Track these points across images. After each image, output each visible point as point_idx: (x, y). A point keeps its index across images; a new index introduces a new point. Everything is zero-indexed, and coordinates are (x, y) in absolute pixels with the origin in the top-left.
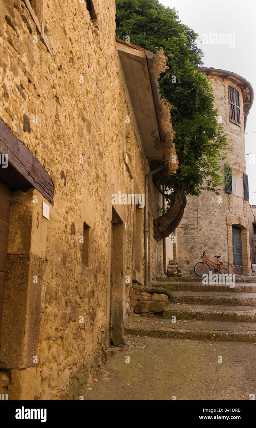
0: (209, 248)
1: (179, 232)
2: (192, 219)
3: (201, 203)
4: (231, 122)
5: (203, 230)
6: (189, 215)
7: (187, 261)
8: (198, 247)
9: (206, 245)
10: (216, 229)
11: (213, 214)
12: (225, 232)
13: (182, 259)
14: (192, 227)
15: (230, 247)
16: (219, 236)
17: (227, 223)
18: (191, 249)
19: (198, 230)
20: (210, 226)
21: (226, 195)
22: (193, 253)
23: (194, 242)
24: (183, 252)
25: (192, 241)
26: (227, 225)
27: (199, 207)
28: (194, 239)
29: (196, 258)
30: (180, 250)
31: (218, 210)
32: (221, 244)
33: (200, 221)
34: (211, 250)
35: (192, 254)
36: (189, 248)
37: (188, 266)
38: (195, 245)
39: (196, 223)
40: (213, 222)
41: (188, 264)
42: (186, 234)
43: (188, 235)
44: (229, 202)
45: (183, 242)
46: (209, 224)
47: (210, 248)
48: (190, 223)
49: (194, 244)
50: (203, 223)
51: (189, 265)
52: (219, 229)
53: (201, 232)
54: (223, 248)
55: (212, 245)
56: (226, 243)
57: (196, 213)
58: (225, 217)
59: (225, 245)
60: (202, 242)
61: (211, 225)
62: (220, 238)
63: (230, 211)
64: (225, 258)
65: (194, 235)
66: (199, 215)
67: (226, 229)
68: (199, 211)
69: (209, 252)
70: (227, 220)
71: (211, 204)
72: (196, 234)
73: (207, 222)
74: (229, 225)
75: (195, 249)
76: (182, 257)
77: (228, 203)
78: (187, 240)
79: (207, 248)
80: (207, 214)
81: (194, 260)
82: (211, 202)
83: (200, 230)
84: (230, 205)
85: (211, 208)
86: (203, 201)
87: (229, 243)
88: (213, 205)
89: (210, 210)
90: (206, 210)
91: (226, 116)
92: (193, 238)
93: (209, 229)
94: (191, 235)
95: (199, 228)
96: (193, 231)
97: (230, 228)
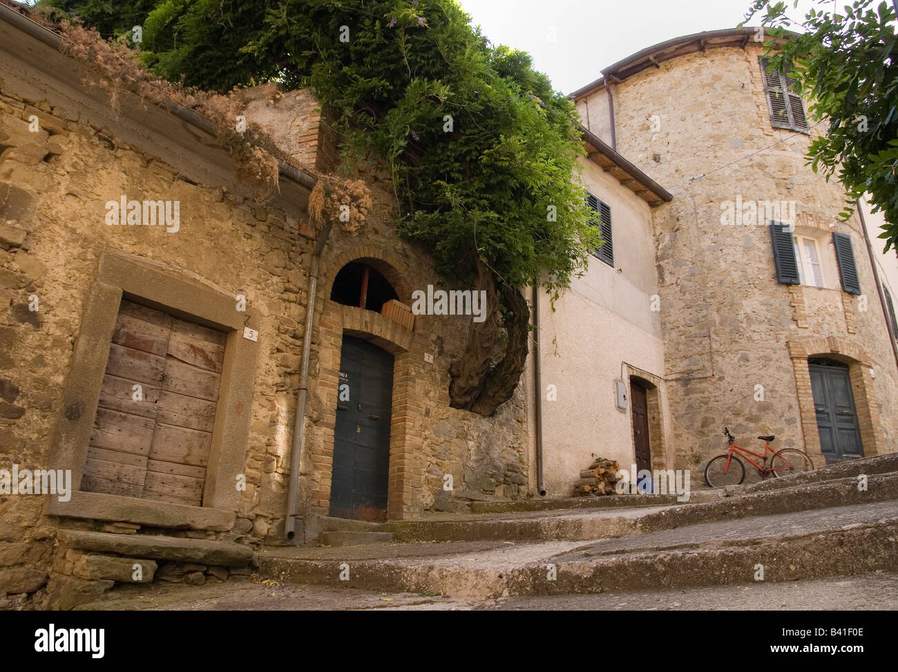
0: (747, 419)
1: (672, 392)
2: (697, 357)
3: (716, 317)
4: (775, 128)
5: (728, 379)
6: (691, 348)
7: (694, 456)
8: (719, 421)
9: (737, 414)
10: (762, 372)
11: (749, 338)
12: (787, 377)
13: (683, 453)
14: (701, 376)
15: (808, 411)
16: (770, 388)
17: (790, 354)
18: (702, 427)
19: (714, 380)
20: (744, 368)
21: (783, 289)
22: (707, 436)
23: (706, 411)
24: (685, 436)
25: (703, 409)
26: (792, 359)
27: (713, 329)
28: (706, 403)
29: (716, 446)
30: (676, 432)
31: (764, 327)
32: (779, 406)
33: (718, 358)
34: (752, 425)
35: (705, 438)
36: (698, 424)
37: (697, 469)
38: (711, 416)
39: (707, 364)
40: (751, 356)
41: (697, 462)
42: (687, 393)
43: (693, 396)
44: (792, 304)
45: (683, 412)
46: (742, 363)
47: (750, 419)
48: (694, 368)
49: (707, 415)
50: (727, 363)
51: (700, 465)
52: (771, 371)
53: (723, 384)
54: (787, 415)
55: (754, 411)
56: (794, 403)
57: (706, 342)
58: (783, 341)
59: (790, 407)
60: (729, 408)
61: (746, 364)
62: (776, 392)
63: (797, 325)
64: (794, 439)
65: (706, 394)
66: (714, 346)
67: (792, 369)
68: (713, 336)
69: (746, 429)
70: (789, 348)
71: (741, 317)
72: (710, 390)
73: (736, 360)
74: (798, 358)
75: (711, 427)
76: (683, 448)
77: (789, 308)
78: (690, 406)
79: (741, 420)
80: (733, 341)
81: (711, 451)
82: (742, 312)
83: (721, 379)
84: (795, 312)
85: (744, 325)
86: (722, 311)
87: (802, 403)
88: (748, 317)
89: (741, 330)
90: (731, 332)
91: (759, 119)
92: (705, 400)
93: (742, 374)
94: (698, 396)
95: (717, 377)
96: (704, 384)
97: (804, 365)
